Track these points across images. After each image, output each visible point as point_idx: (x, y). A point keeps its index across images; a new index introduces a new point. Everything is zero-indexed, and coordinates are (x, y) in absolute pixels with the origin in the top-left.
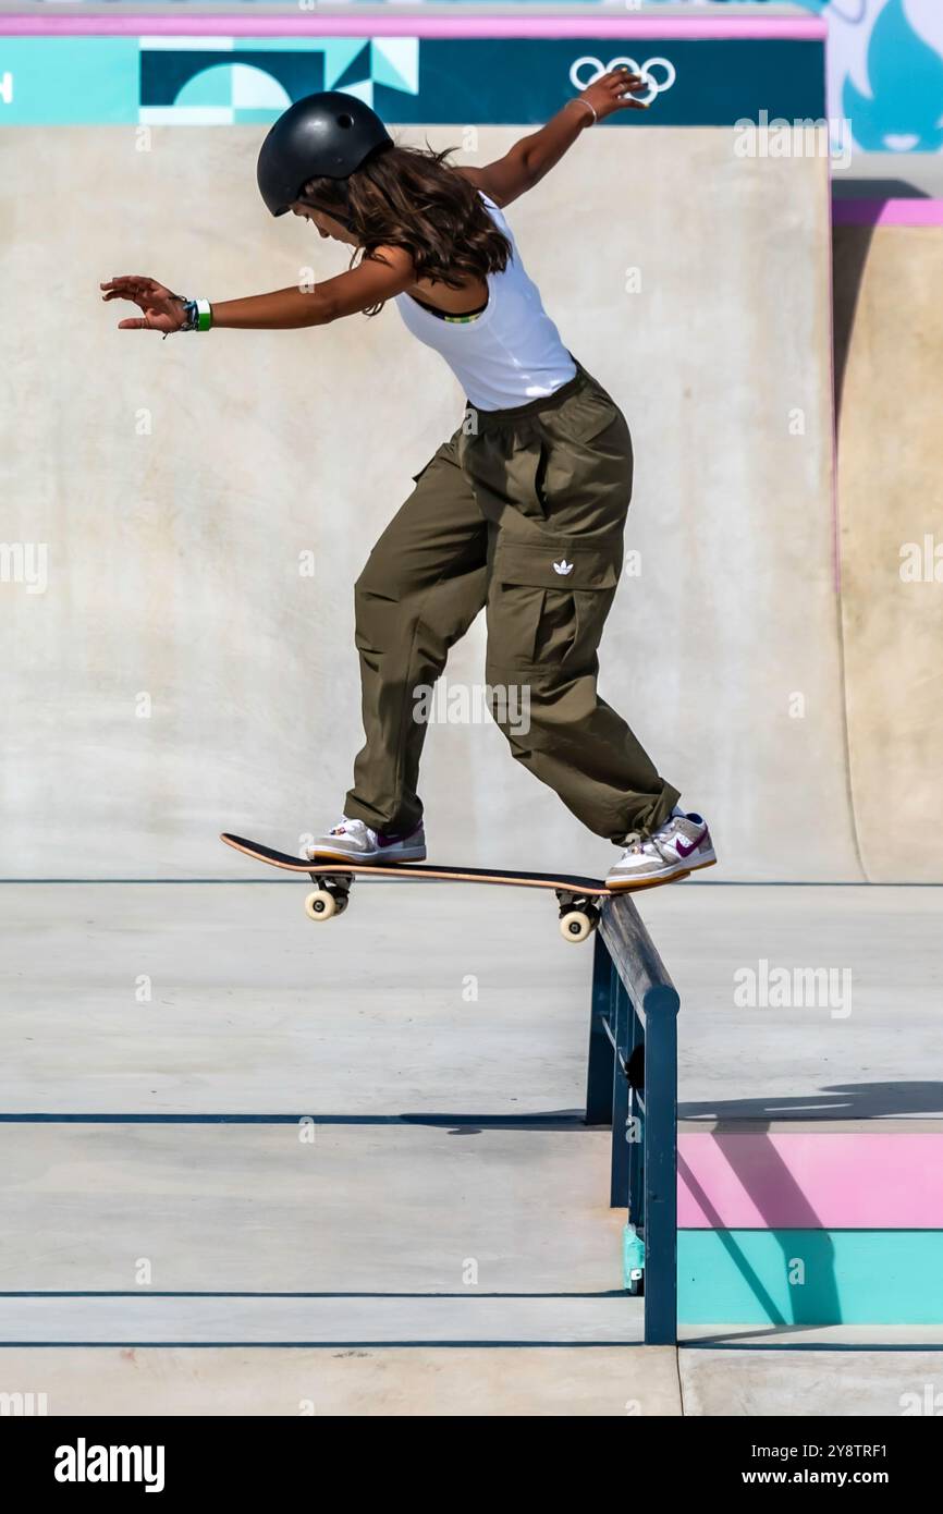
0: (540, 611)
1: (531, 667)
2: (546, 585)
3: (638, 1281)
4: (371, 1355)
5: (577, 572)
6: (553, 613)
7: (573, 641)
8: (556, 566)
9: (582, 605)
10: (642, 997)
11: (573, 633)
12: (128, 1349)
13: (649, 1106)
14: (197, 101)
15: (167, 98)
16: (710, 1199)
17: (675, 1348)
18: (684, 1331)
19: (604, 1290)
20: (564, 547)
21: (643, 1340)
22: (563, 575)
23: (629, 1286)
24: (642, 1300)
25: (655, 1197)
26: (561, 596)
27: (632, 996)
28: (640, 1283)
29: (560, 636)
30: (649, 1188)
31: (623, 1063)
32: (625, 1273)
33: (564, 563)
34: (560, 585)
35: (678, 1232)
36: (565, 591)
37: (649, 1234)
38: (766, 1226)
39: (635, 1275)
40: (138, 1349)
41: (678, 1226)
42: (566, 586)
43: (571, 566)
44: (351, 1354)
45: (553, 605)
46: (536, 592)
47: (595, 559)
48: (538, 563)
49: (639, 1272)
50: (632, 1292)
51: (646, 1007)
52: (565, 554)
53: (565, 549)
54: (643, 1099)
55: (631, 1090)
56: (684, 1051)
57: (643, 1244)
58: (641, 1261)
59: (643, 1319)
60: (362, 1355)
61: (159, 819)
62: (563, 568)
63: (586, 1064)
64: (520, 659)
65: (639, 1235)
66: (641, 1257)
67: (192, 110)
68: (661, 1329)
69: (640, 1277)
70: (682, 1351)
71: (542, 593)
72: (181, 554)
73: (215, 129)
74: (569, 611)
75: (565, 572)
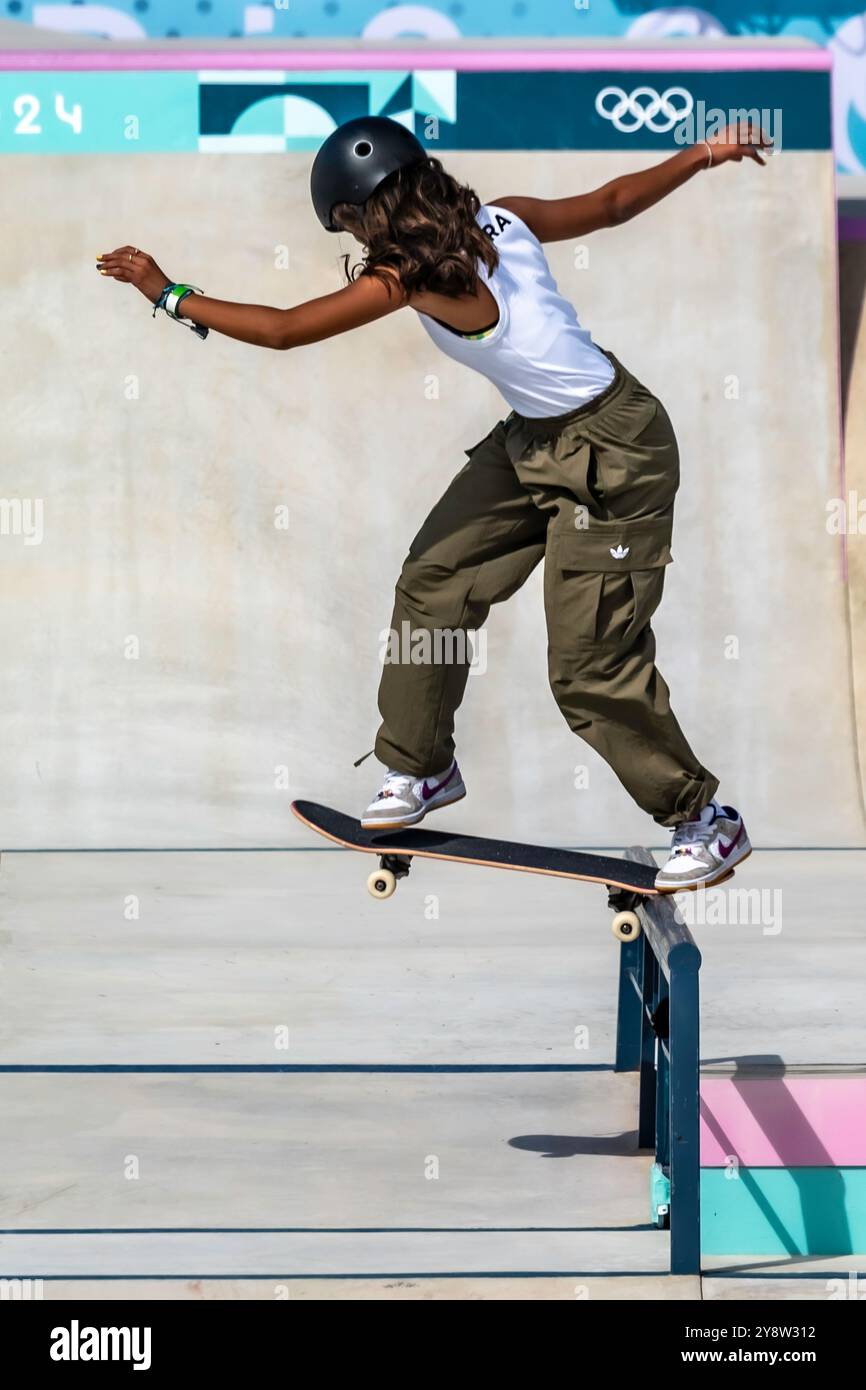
0: (598, 593)
1: (593, 647)
2: (603, 568)
3: (665, 1216)
4: (418, 1286)
5: (633, 555)
6: (613, 594)
7: (632, 618)
8: (612, 551)
9: (640, 584)
10: (666, 956)
11: (631, 611)
12: (194, 1282)
13: (673, 1054)
14: (251, 130)
15: (224, 128)
16: (731, 1140)
17: (698, 1277)
18: (707, 1261)
19: (633, 1225)
20: (619, 533)
21: (669, 1269)
22: (619, 559)
23: (656, 1220)
24: (667, 1234)
25: (680, 1139)
26: (619, 578)
27: (657, 953)
28: (666, 1217)
29: (619, 616)
30: (674, 1130)
31: (649, 1015)
32: (652, 1208)
33: (620, 548)
34: (618, 568)
35: (701, 1170)
36: (621, 574)
37: (674, 1172)
38: (782, 1165)
39: (662, 1210)
40: (204, 1281)
41: (701, 1165)
42: (624, 569)
43: (627, 550)
44: (400, 1284)
45: (611, 587)
46: (596, 576)
47: (648, 542)
48: (595, 550)
49: (665, 1207)
50: (659, 1225)
51: (671, 963)
52: (620, 540)
53: (621, 535)
54: (667, 1048)
55: (657, 1040)
56: (706, 1003)
57: (668, 1181)
58: (667, 1197)
59: (669, 1250)
60: (411, 1286)
61: (221, 793)
62: (619, 553)
63: (615, 1016)
64: (583, 640)
65: (665, 1174)
66: (667, 1194)
67: (248, 139)
68: (686, 1259)
69: (666, 1212)
70: (706, 1281)
71: (600, 577)
72: (240, 548)
73: (268, 157)
74: (627, 591)
75: (622, 556)
